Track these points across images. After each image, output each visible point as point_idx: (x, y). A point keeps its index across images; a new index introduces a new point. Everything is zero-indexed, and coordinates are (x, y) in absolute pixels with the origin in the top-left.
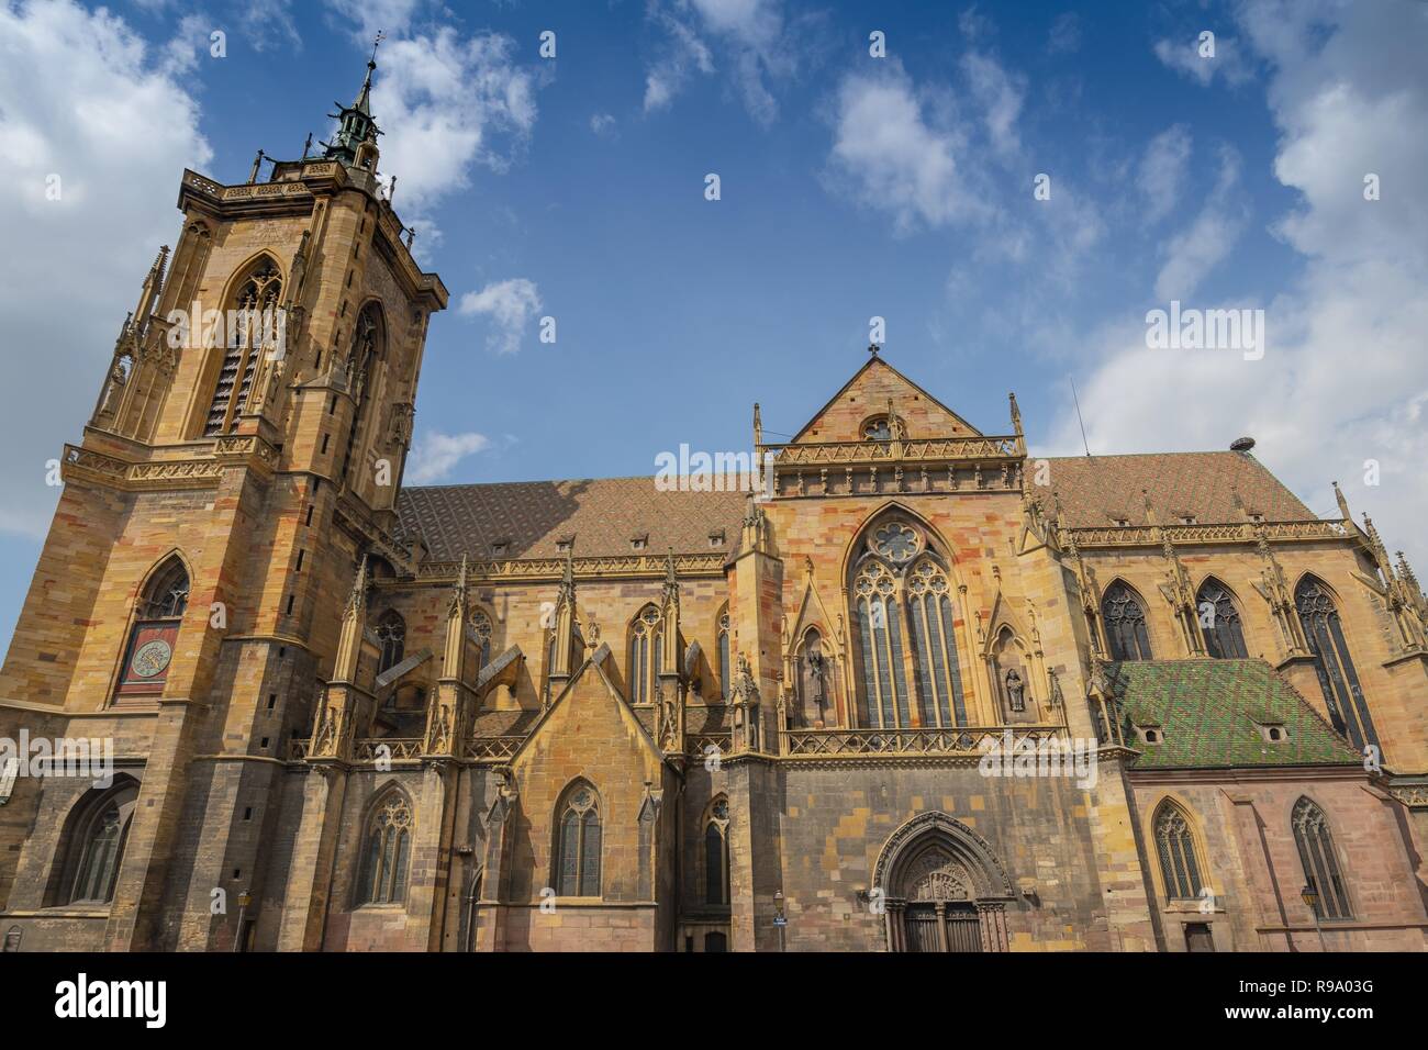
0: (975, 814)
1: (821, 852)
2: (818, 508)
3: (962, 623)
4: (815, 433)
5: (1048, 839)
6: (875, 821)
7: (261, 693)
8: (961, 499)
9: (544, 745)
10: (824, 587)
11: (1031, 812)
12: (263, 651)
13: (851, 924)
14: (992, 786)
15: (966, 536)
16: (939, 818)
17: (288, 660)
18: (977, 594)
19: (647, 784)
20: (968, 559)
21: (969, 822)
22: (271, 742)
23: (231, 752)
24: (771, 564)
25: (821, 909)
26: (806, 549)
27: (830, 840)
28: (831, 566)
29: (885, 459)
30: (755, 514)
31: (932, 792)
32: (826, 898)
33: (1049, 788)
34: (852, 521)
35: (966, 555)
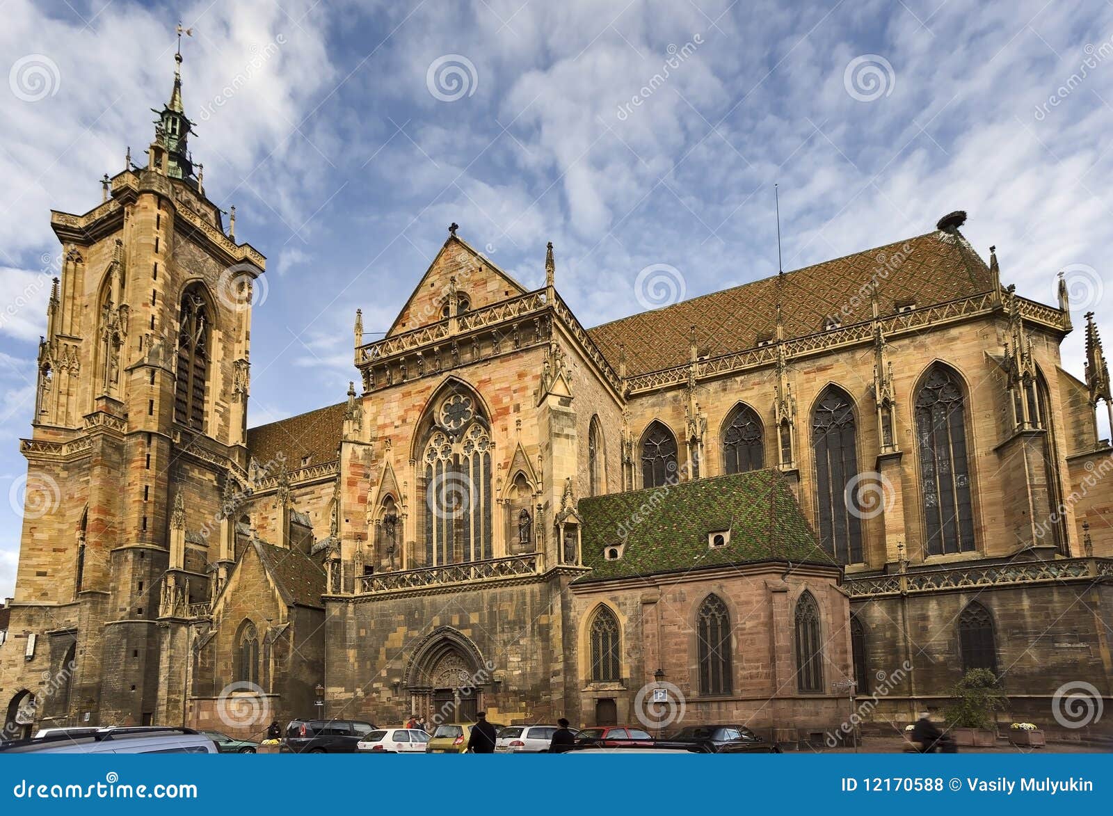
0: (472, 626)
1: (377, 658)
4: (403, 324)
5: (518, 642)
6: (409, 636)
7: (133, 582)
8: (501, 362)
10: (398, 461)
11: (509, 623)
12: (130, 556)
13: (390, 704)
14: (485, 605)
15: (501, 396)
16: (448, 630)
17: (147, 559)
18: (503, 448)
20: (501, 417)
21: (466, 633)
22: (144, 610)
25: (374, 695)
26: (389, 432)
27: (383, 650)
28: (404, 442)
31: (447, 612)
32: (378, 688)
33: (524, 603)
34: (420, 400)
35: (499, 414)
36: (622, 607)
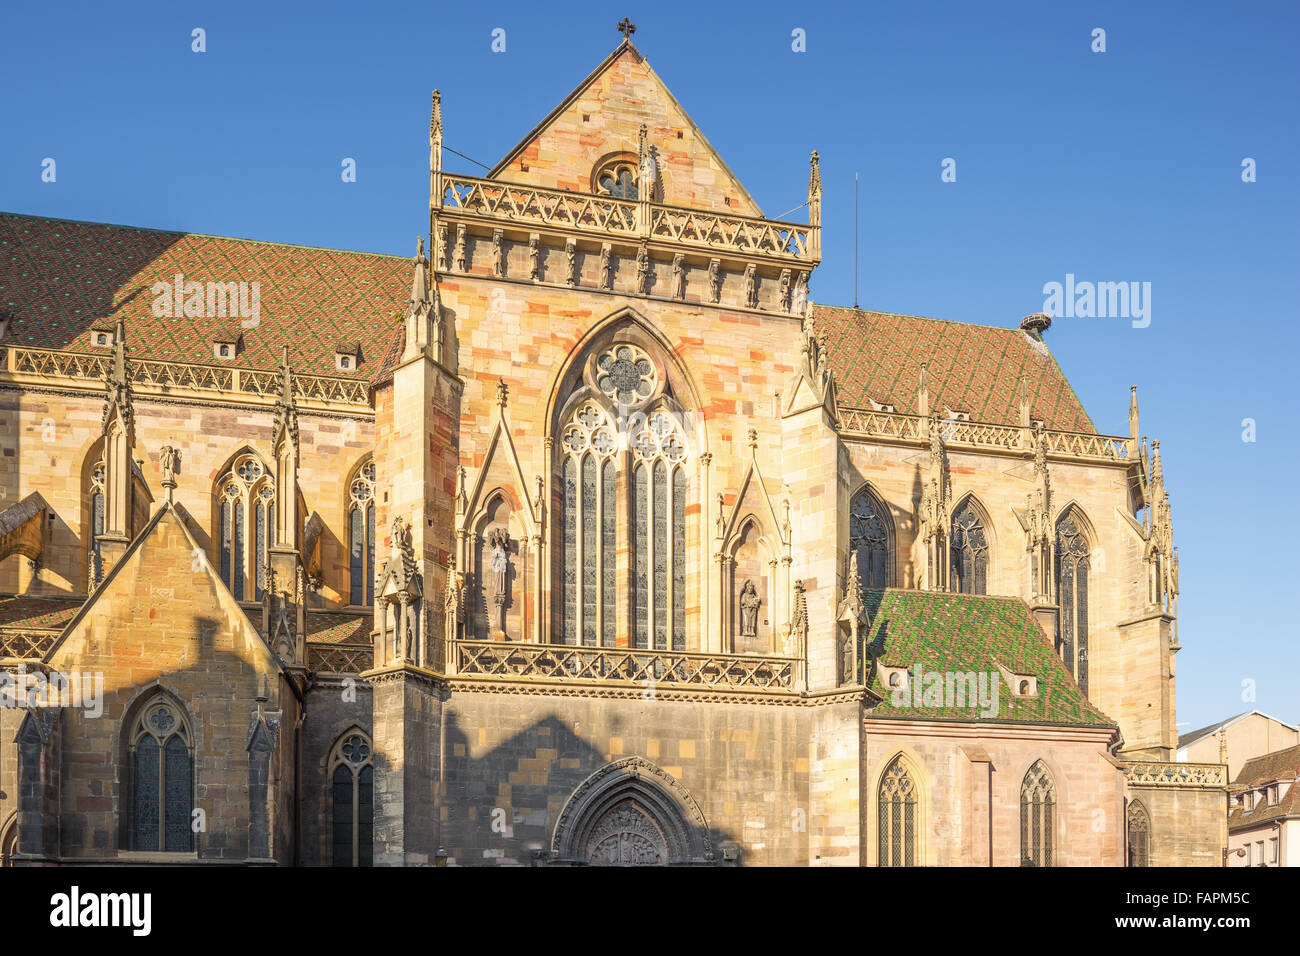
0: (683, 763)
1: (491, 803)
2: (519, 303)
3: (697, 509)
4: (525, 169)
5: (761, 796)
6: (562, 766)
8: (723, 319)
9: (100, 634)
10: (521, 432)
14: (707, 730)
16: (640, 764)
18: (723, 469)
19: (260, 700)
20: (718, 414)
21: (674, 772)
24: (446, 386)
26: (499, 368)
27: (504, 788)
28: (531, 400)
29: (627, 232)
30: (427, 297)
31: (635, 732)
33: (771, 736)
34: (570, 331)
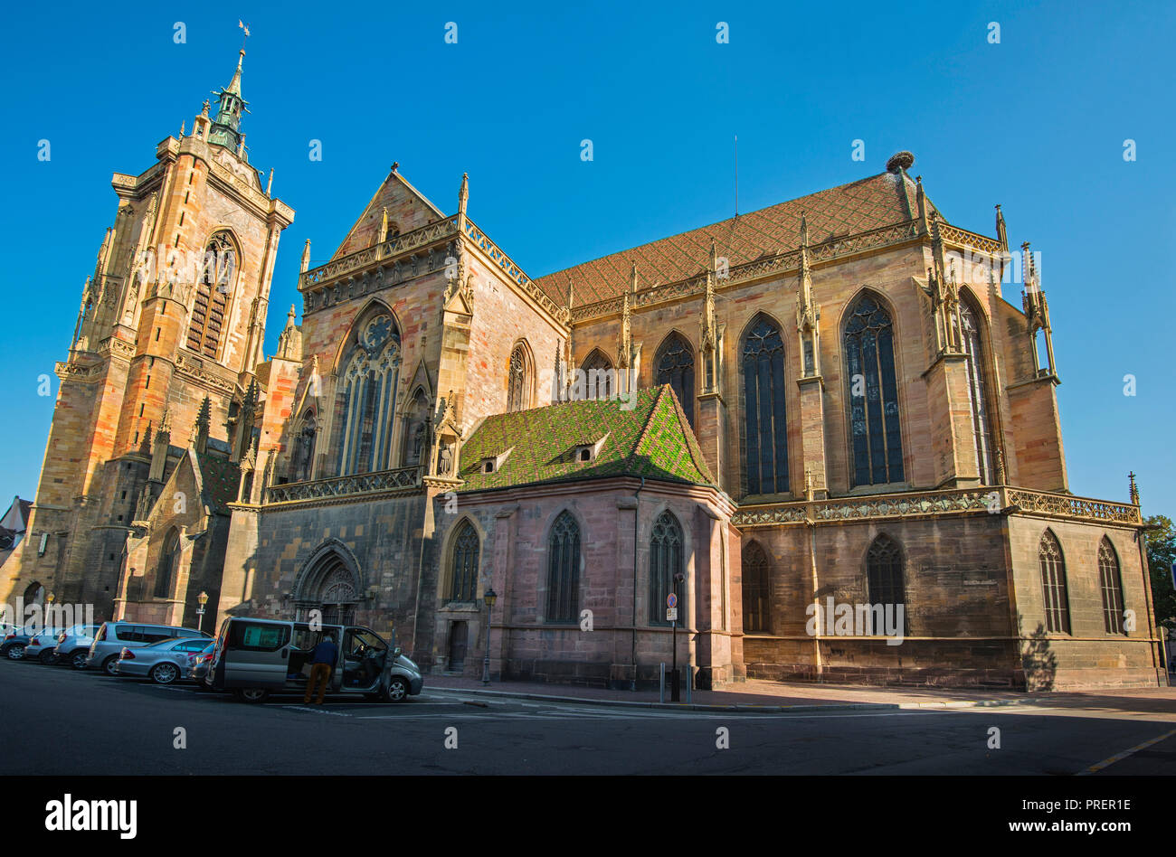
0: (356, 539)
1: (273, 569)
2: (331, 315)
5: (393, 556)
6: (302, 547)
7: (118, 491)
8: (416, 284)
11: (388, 536)
12: (119, 466)
14: (371, 518)
15: (412, 315)
16: (335, 542)
17: (133, 471)
18: (408, 364)
20: (409, 335)
22: (124, 517)
23: (105, 524)
25: (266, 607)
27: (279, 561)
32: (269, 600)
33: (403, 517)
34: (346, 321)
35: (409, 332)
36: (484, 522)
